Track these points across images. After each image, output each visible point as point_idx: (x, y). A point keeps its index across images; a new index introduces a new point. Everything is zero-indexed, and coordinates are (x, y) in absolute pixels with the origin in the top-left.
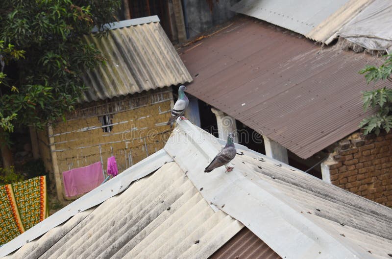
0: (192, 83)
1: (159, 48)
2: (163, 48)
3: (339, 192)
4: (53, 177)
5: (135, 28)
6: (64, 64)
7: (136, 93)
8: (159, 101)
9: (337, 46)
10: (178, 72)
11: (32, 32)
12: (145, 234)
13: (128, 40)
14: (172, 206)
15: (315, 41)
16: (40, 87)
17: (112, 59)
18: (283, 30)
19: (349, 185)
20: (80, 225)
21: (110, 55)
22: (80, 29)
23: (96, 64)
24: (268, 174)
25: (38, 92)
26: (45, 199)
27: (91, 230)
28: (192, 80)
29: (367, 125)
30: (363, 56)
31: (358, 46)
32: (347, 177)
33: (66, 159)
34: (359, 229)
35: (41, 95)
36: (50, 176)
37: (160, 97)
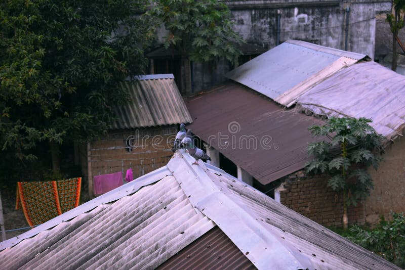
0: (192, 123)
1: (172, 97)
2: (174, 97)
3: (285, 209)
4: (87, 179)
5: (157, 81)
6: (104, 101)
7: (152, 127)
8: (168, 134)
9: (295, 110)
10: (183, 115)
11: (84, 75)
12: (147, 224)
13: (150, 89)
14: (168, 206)
15: (280, 104)
16: (85, 115)
17: (138, 100)
18: (259, 94)
19: (293, 206)
20: (101, 213)
21: (137, 98)
22: (118, 77)
23: (126, 103)
24: (237, 191)
25: (83, 118)
26: (79, 194)
27: (109, 217)
28: (192, 121)
29: (309, 166)
30: (311, 118)
31: (308, 111)
32: (291, 201)
33: (98, 167)
34: (295, 235)
35: (85, 120)
36: (85, 179)
37: (169, 131)
